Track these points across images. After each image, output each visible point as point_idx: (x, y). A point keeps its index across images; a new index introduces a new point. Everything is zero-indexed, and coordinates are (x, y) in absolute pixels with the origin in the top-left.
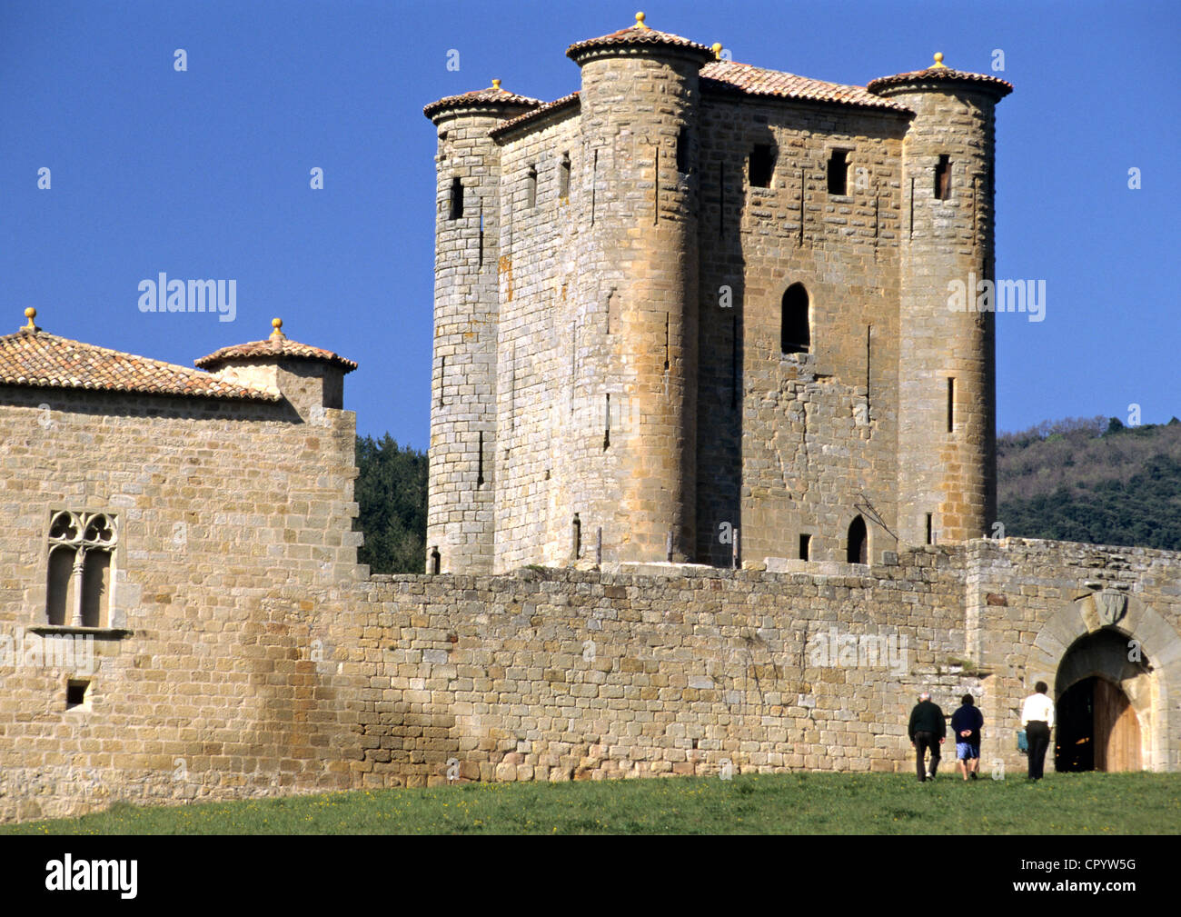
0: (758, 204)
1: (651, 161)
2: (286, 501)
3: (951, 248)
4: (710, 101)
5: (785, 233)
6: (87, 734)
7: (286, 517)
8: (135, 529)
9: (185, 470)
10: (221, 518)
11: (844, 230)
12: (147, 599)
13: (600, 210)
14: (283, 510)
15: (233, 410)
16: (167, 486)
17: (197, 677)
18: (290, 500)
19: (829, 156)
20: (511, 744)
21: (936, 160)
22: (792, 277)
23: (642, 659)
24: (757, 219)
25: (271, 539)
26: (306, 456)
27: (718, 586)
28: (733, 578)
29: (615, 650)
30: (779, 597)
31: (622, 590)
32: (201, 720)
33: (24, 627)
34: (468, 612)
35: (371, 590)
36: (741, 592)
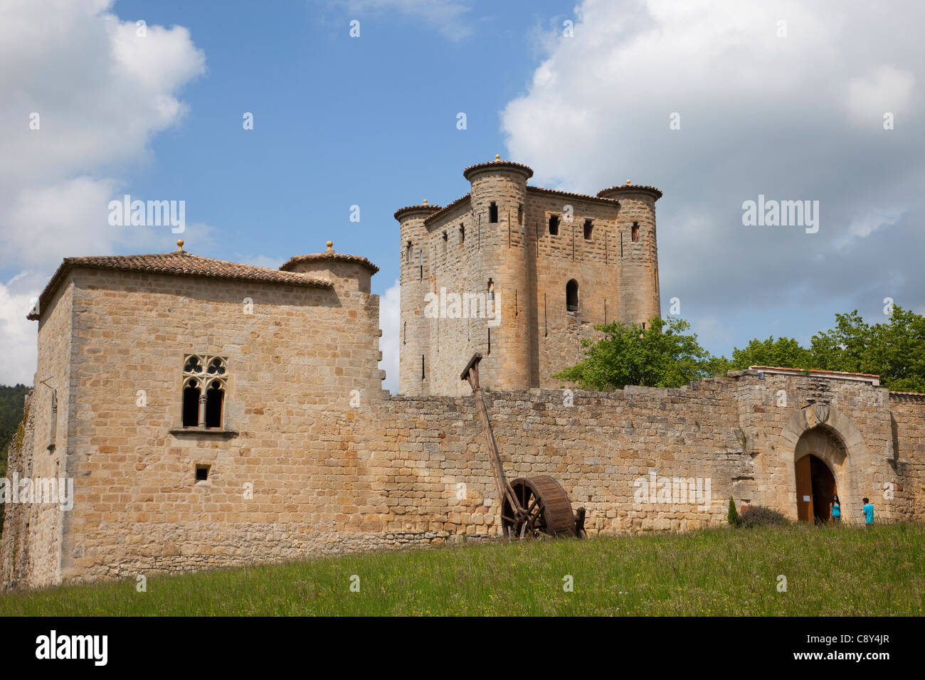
0: (553, 242)
1: (507, 219)
2: (336, 349)
3: (640, 264)
4: (530, 194)
5: (566, 256)
6: (208, 500)
7: (337, 359)
8: (240, 367)
9: (273, 329)
10: (295, 360)
11: (591, 256)
12: (248, 412)
13: (482, 242)
14: (334, 355)
15: (302, 292)
16: (260, 340)
17: (281, 461)
18: (339, 348)
19: (584, 222)
20: (479, 501)
21: (632, 224)
22: (570, 276)
23: (557, 447)
24: (554, 249)
25: (327, 374)
26: (348, 321)
27: (599, 403)
28: (608, 398)
29: (540, 442)
30: (635, 409)
31: (543, 404)
32: (283, 489)
33: (166, 430)
34: (451, 419)
35: (391, 406)
36: (612, 406)
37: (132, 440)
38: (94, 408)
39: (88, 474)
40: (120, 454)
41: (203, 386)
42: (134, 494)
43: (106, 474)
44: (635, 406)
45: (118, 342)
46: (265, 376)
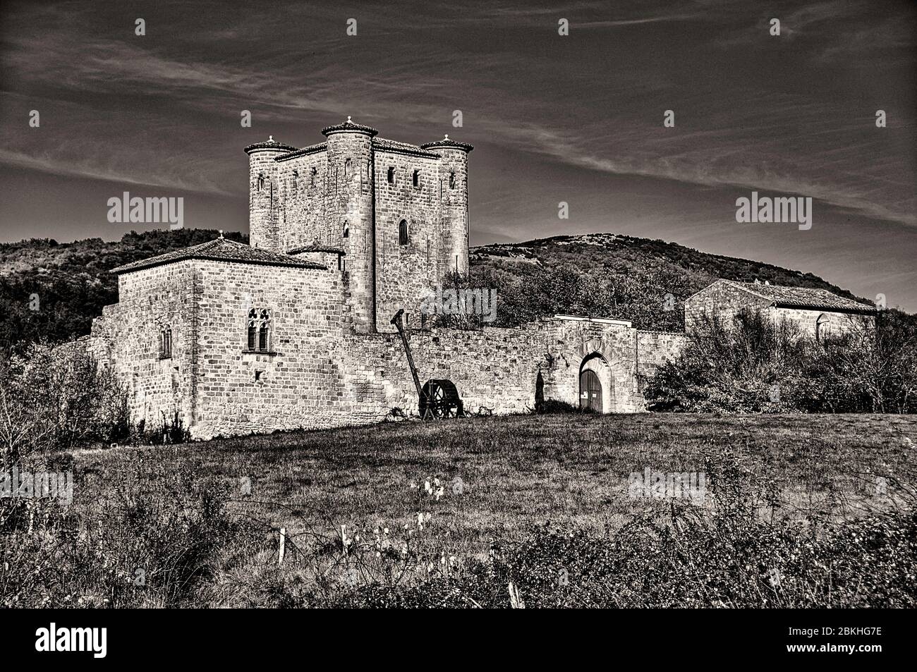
0: (390, 189)
2: (327, 305)
3: (455, 207)
5: (400, 200)
6: (262, 391)
7: (327, 311)
8: (276, 315)
9: (294, 293)
10: (305, 311)
11: (418, 200)
12: (281, 341)
14: (326, 309)
16: (287, 299)
17: (300, 370)
19: (413, 172)
21: (450, 175)
22: (402, 217)
24: (391, 195)
25: (322, 320)
26: (333, 288)
27: (469, 338)
28: (474, 334)
29: (436, 361)
30: (489, 342)
31: (438, 338)
32: (300, 386)
33: (241, 351)
34: (387, 346)
35: (356, 338)
36: (477, 340)
37: (224, 357)
38: (205, 338)
39: (204, 375)
40: (218, 364)
41: (258, 326)
42: (226, 386)
43: (212, 375)
44: (489, 339)
45: (216, 300)
46: (290, 321)
